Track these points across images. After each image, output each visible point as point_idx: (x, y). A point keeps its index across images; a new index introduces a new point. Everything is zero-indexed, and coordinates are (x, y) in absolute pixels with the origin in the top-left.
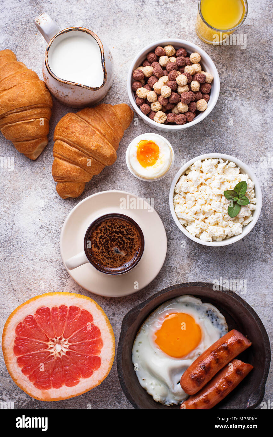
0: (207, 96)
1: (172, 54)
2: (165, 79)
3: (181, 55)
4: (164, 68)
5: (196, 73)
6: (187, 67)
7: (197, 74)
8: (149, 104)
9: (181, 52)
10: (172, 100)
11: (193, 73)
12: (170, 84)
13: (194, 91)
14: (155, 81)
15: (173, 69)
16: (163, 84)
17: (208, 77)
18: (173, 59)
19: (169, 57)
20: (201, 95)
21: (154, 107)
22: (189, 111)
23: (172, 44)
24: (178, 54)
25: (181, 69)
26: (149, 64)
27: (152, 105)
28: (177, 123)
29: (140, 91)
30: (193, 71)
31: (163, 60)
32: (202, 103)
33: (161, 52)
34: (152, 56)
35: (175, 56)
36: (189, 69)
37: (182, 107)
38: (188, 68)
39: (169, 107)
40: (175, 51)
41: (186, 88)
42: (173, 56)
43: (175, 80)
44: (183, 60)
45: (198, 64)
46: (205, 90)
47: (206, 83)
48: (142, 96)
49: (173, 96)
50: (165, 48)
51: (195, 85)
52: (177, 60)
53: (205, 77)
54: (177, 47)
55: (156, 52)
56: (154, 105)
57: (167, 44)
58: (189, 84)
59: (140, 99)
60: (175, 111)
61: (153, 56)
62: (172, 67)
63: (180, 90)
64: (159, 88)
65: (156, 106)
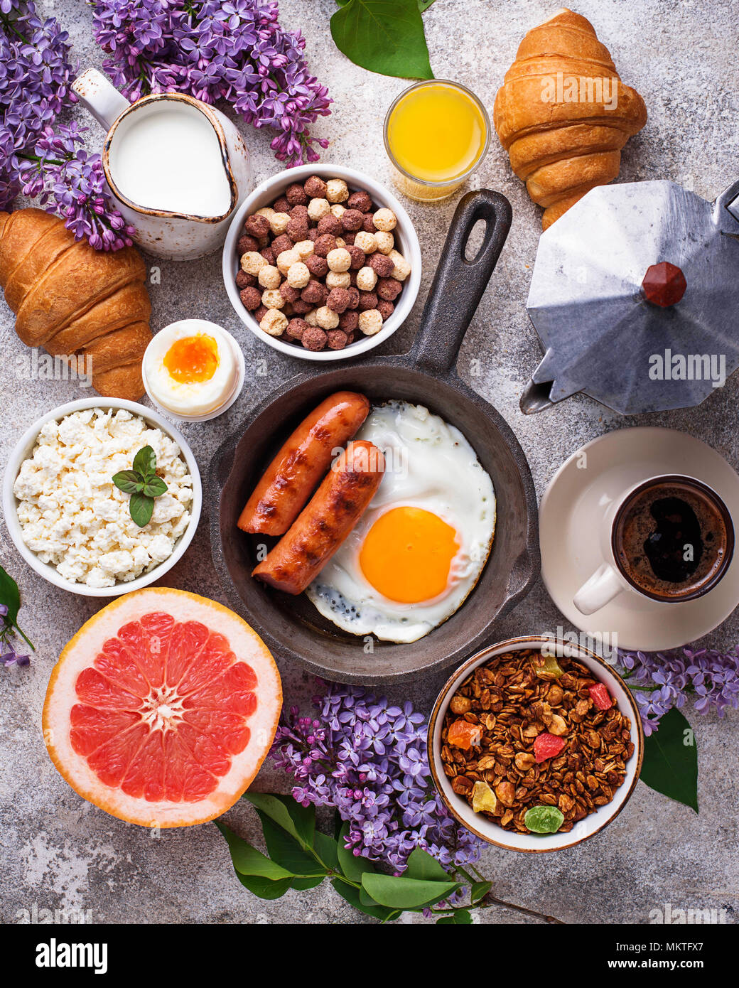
0: (387, 306)
1: (339, 199)
2: (306, 247)
3: (356, 206)
4: (313, 223)
5: (378, 251)
6: (362, 234)
7: (378, 256)
8: (261, 290)
9: (358, 199)
10: (306, 296)
11: (370, 249)
12: (312, 262)
13: (362, 288)
14: (285, 247)
15: (330, 233)
16: (298, 257)
17: (399, 268)
18: (339, 211)
19: (331, 204)
20: (375, 301)
21: (270, 298)
22: (340, 328)
23: (345, 178)
24: (351, 201)
25: (348, 236)
26: (286, 207)
27: (266, 293)
28: (305, 344)
29: (248, 258)
30: (370, 245)
31: (317, 207)
32: (370, 319)
33: (317, 190)
34: (296, 191)
35: (345, 204)
36: (364, 240)
37: (324, 316)
38: (363, 236)
39: (299, 308)
40: (346, 196)
41: (345, 279)
42: (340, 204)
43: (325, 257)
44: (356, 219)
45: (387, 235)
46: (385, 291)
47: (391, 278)
48: (250, 270)
49: (311, 289)
50: (329, 183)
51: (367, 277)
52: (345, 216)
53: (391, 267)
54: (353, 187)
55: (306, 187)
56: (271, 294)
57: (336, 176)
58: (353, 271)
59: (244, 273)
60: (311, 319)
61: (300, 194)
62: (328, 228)
63: (332, 280)
64: (288, 265)
65: (273, 299)
